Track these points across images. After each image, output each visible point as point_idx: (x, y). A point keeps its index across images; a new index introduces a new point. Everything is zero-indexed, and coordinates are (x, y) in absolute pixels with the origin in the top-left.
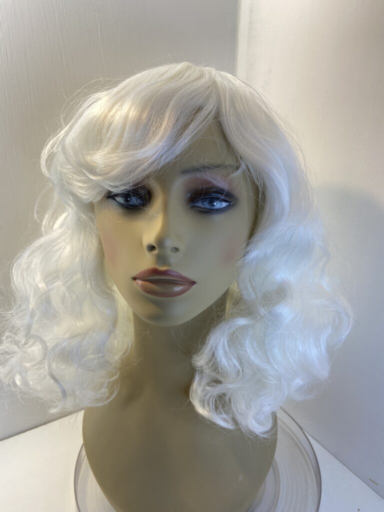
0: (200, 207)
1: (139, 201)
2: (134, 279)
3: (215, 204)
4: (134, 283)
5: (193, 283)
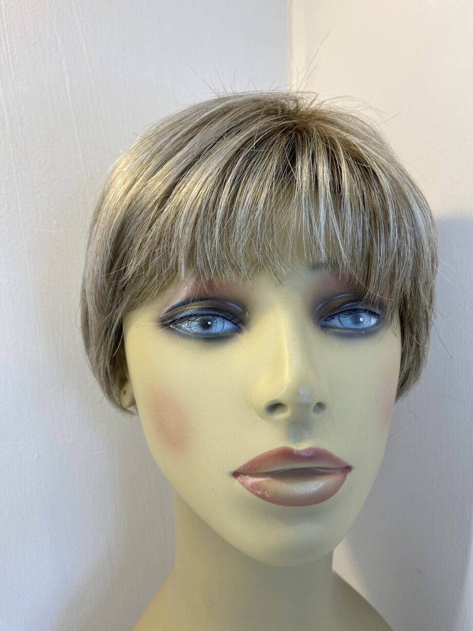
0: (337, 328)
1: (228, 326)
2: (236, 474)
3: (361, 319)
5: (348, 469)
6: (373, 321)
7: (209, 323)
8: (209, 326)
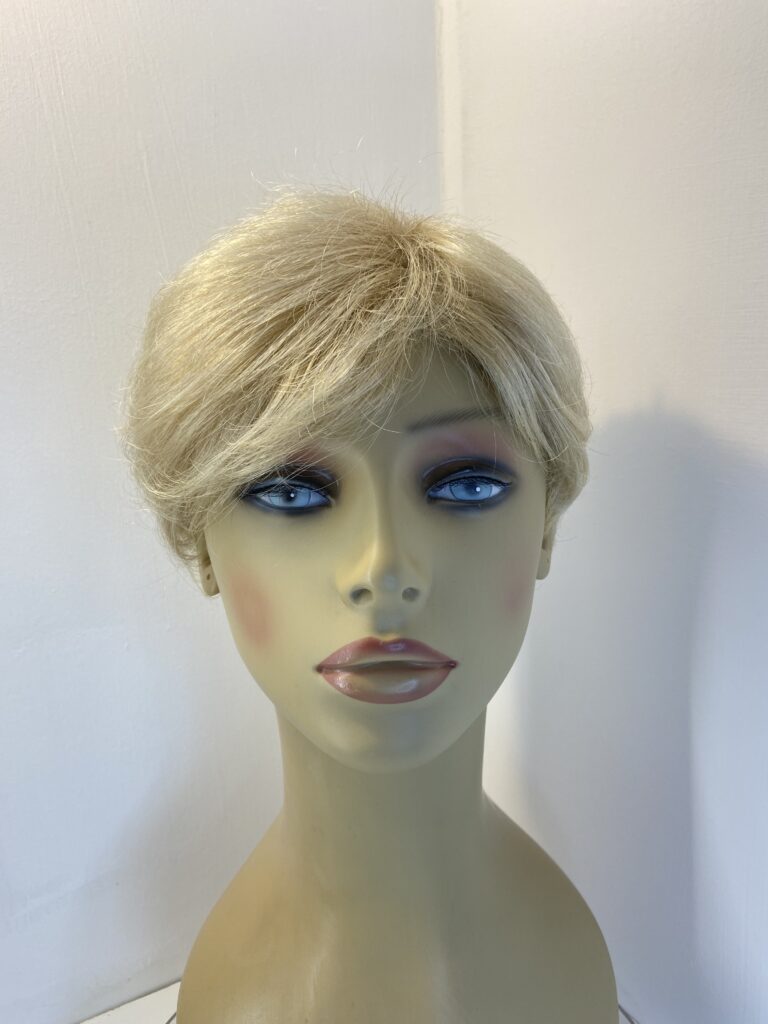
0: (447, 500)
2: (320, 669)
3: (478, 489)
6: (495, 490)
7: (292, 495)
8: (290, 499)
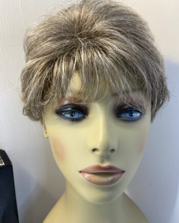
0: (123, 117)
1: (81, 115)
3: (133, 114)
4: (80, 175)
5: (123, 172)
7: (73, 114)
